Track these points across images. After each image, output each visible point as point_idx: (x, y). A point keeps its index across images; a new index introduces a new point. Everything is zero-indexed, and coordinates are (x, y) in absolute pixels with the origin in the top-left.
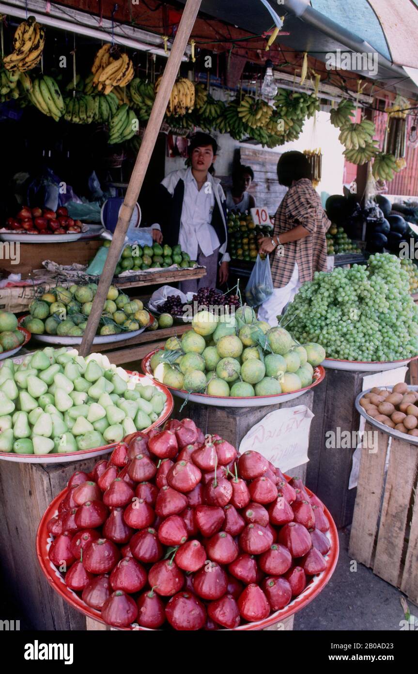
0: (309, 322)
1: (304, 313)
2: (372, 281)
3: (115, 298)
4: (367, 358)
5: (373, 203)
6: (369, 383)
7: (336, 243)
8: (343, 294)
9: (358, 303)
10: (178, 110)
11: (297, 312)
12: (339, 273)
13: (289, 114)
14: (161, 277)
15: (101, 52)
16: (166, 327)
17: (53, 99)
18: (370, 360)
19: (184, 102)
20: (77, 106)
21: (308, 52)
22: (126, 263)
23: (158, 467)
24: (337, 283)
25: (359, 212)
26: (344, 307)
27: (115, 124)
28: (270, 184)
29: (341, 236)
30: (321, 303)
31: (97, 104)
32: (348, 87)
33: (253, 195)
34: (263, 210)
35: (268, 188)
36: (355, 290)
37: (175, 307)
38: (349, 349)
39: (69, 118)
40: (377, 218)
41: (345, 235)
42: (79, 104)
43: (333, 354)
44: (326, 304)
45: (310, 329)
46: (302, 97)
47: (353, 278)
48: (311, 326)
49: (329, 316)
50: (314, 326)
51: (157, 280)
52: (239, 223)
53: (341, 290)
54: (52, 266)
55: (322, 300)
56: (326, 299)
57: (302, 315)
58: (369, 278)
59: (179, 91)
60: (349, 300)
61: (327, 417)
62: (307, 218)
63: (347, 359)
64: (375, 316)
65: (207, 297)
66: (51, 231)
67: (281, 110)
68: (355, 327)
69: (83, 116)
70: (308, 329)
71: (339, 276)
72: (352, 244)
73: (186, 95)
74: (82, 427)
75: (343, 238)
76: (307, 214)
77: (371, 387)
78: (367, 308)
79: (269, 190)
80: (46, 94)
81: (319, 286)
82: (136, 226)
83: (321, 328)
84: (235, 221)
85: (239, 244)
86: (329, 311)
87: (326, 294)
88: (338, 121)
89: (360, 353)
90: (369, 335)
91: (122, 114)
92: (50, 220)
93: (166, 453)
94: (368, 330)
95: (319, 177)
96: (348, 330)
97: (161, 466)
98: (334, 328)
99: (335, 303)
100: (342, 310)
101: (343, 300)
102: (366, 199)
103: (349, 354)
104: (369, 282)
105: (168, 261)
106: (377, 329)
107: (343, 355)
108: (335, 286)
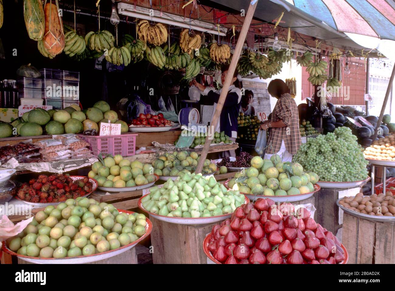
0: (307, 163)
1: (304, 159)
2: (338, 140)
3: (196, 158)
4: (340, 180)
5: (325, 107)
6: (342, 195)
7: (306, 130)
8: (324, 148)
9: (332, 152)
10: (221, 60)
11: (300, 158)
12: (321, 137)
13: (277, 60)
14: (216, 148)
15: (183, 33)
16: (224, 173)
17: (161, 58)
18: (342, 181)
19: (224, 56)
20: (171, 61)
21: (290, 28)
22: (197, 141)
23: (261, 214)
24: (320, 142)
25: (317, 112)
26: (325, 155)
27: (189, 69)
28: (260, 100)
29: (309, 126)
30: (313, 153)
31: (181, 59)
32: (307, 45)
33: (253, 106)
34: (263, 113)
35: (259, 103)
36: (330, 146)
37: (227, 163)
38: (330, 176)
39: (168, 67)
40: (328, 115)
41: (311, 125)
42: (171, 60)
43: (321, 179)
44: (316, 153)
45: (308, 167)
46: (284, 51)
47: (328, 139)
48: (308, 165)
49: (317, 159)
50: (310, 165)
51: (214, 150)
52: (251, 121)
53: (323, 145)
54: (157, 144)
55: (313, 151)
56: (315, 151)
57: (303, 160)
58: (337, 139)
59: (221, 51)
60: (327, 150)
61: (320, 215)
62: (285, 117)
63: (329, 181)
64: (342, 158)
65: (245, 157)
66: (157, 125)
67: (273, 58)
68: (332, 165)
69: (174, 65)
70: (306, 167)
71: (321, 139)
72: (315, 130)
73: (225, 53)
74: (212, 206)
75: (310, 127)
76: (285, 115)
77: (343, 196)
78: (337, 154)
79: (259, 104)
80: (158, 55)
81: (310, 145)
82: (197, 123)
83: (314, 166)
84: (248, 120)
85: (252, 131)
86: (317, 157)
87: (315, 148)
88: (304, 63)
89: (336, 178)
90: (340, 169)
91: (193, 64)
92: (156, 120)
93: (264, 208)
94: (339, 165)
95: (295, 93)
96: (328, 166)
97: (262, 214)
98: (321, 165)
99: (320, 152)
100: (324, 156)
101: (325, 151)
102: (321, 105)
103: (330, 179)
104: (337, 141)
105: (218, 140)
106: (344, 165)
107: (327, 179)
108: (319, 144)
